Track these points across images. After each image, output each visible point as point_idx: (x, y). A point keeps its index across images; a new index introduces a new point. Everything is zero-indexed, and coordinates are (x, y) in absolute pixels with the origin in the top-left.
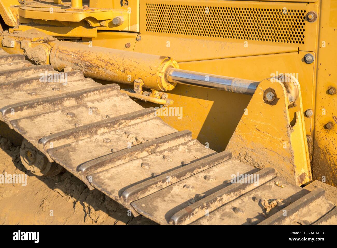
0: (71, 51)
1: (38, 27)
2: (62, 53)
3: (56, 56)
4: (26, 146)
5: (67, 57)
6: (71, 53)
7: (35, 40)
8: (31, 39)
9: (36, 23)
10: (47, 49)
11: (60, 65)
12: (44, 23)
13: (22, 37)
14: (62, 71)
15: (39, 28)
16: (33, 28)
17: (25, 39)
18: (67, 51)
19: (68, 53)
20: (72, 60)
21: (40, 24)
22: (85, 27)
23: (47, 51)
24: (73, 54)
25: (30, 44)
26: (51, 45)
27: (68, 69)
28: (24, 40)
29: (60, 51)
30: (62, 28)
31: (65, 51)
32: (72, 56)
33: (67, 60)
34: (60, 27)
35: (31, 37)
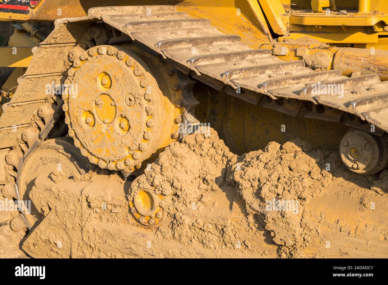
0: (360, 56)
1: (311, 34)
2: (349, 58)
3: (341, 62)
4: (349, 144)
5: (356, 62)
6: (360, 58)
7: (312, 47)
8: (309, 46)
9: (308, 31)
10: (329, 55)
11: (346, 71)
12: (318, 31)
13: (297, 45)
14: (350, 76)
15: (313, 35)
16: (306, 35)
17: (301, 46)
18: (355, 56)
19: (357, 58)
20: (362, 65)
21: (313, 31)
22: (364, 32)
23: (329, 58)
24: (363, 59)
25: (307, 51)
26: (332, 51)
27: (356, 74)
28: (300, 48)
29: (347, 56)
30: (338, 34)
31: (353, 56)
32: (363, 61)
33: (356, 65)
34: (336, 33)
35: (308, 44)
